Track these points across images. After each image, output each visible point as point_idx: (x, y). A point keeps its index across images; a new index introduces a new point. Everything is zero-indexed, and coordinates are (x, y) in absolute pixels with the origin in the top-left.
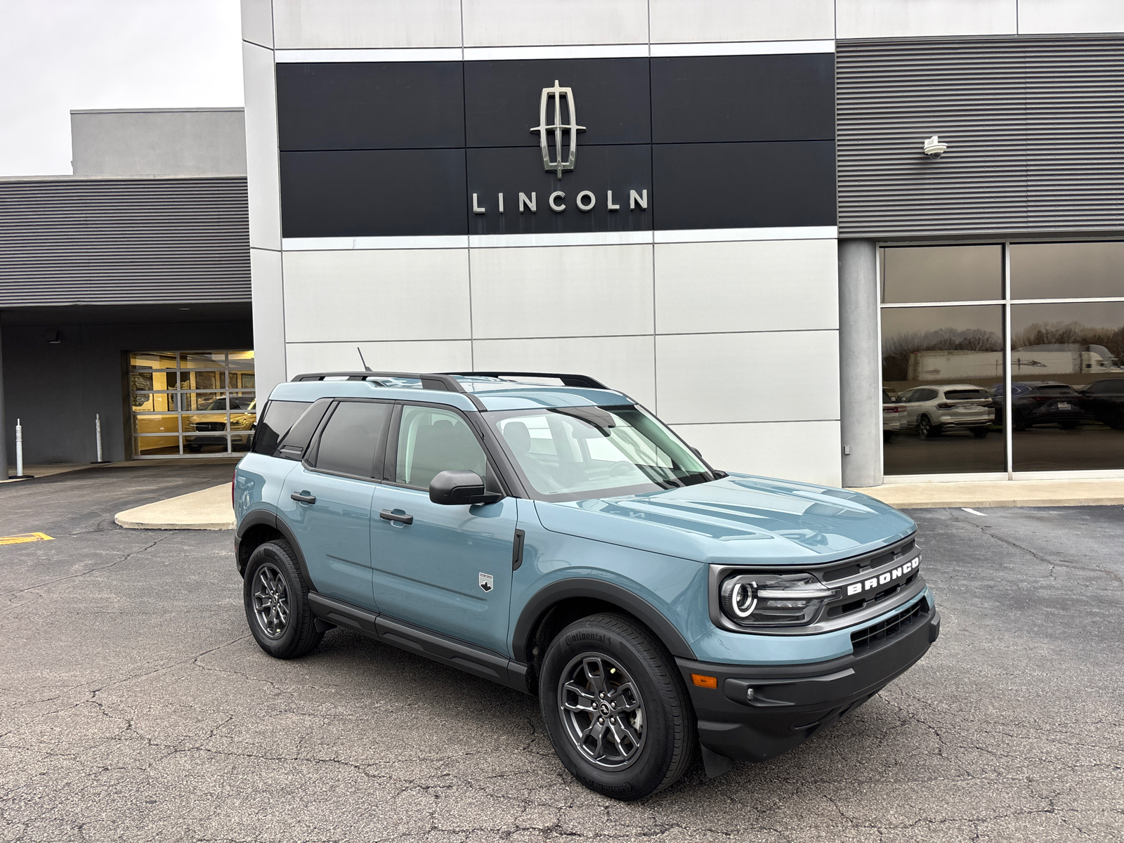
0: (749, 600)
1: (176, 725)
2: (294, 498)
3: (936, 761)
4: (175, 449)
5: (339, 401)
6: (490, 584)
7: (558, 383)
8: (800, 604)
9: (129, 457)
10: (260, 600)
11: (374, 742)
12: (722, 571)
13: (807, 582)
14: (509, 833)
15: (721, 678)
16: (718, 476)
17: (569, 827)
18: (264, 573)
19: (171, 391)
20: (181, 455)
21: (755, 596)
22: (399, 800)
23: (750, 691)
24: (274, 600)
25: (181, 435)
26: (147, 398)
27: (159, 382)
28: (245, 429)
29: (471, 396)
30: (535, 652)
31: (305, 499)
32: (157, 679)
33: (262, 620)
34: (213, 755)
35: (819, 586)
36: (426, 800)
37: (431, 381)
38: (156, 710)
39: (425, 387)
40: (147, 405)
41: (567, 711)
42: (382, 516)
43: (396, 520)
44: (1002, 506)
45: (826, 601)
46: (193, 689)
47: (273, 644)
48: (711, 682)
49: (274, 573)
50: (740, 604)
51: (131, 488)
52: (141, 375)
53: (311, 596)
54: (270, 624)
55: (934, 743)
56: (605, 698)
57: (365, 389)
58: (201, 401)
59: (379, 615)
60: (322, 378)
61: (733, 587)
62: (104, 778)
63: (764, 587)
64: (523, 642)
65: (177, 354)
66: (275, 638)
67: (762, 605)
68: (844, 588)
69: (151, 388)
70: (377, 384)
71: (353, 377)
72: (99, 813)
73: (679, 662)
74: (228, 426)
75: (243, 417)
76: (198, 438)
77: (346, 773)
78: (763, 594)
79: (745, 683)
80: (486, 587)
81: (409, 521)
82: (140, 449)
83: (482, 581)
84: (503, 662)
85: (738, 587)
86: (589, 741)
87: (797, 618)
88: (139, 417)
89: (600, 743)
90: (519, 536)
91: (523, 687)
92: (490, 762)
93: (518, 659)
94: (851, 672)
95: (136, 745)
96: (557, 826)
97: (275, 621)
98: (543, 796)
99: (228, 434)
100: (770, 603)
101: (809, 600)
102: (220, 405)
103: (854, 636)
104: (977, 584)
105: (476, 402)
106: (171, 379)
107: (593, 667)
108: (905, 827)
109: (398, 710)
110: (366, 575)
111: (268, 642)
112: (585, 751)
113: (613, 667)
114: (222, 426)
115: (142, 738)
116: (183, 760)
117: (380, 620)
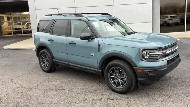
0: (147, 55)
1: (30, 85)
2: (49, 40)
3: (178, 84)
4: (11, 34)
5: (56, 20)
6: (93, 55)
7: (101, 15)
8: (157, 55)
9: (1, 36)
10: (42, 61)
11: (70, 86)
12: (143, 50)
13: (159, 51)
14: (100, 100)
15: (142, 70)
16: (135, 33)
17: (111, 98)
18: (43, 56)
19: (9, 21)
20: (13, 35)
21: (148, 54)
22: (78, 95)
23: (148, 72)
24: (45, 61)
25: (12, 31)
26: (3, 23)
27: (6, 19)
28: (25, 29)
29: (86, 18)
30: (103, 67)
31: (51, 40)
32: (23, 77)
33: (43, 65)
34: (39, 90)
35: (161, 52)
36: (83, 95)
37: (76, 15)
38: (25, 82)
39: (75, 16)
40: (4, 25)
41: (110, 77)
42: (69, 43)
43: (72, 44)
44: (184, 38)
45: (162, 55)
46: (31, 78)
47: (46, 70)
48: (141, 71)
49: (45, 56)
50: (146, 56)
51: (4, 42)
52: (2, 18)
53: (54, 60)
54: (45, 66)
55: (177, 81)
56: (118, 75)
57: (62, 17)
58: (15, 23)
59: (69, 62)
60: (51, 15)
61: (145, 52)
62: (19, 94)
63: (150, 52)
64: (101, 66)
65: (9, 13)
66: (46, 69)
67: (150, 56)
68: (166, 52)
69: (4, 21)
70: (64, 16)
71: (58, 15)
72: (21, 100)
73: (134, 67)
74: (22, 29)
75: (25, 26)
76: (16, 31)
77: (66, 91)
78: (150, 54)
79: (147, 71)
80: (92, 56)
81: (75, 44)
82: (3, 34)
83: (92, 55)
84: (96, 70)
85: (146, 52)
86: (114, 83)
87: (157, 58)
88: (3, 27)
89: (116, 83)
90: (99, 45)
91: (101, 74)
92: (93, 88)
93: (99, 69)
94: (167, 68)
95: (24, 88)
96: (109, 98)
97: (46, 65)
98: (105, 93)
99: (22, 30)
100: (151, 56)
101: (159, 55)
102: (20, 24)
103: (167, 61)
104: (181, 53)
105: (87, 19)
106: (8, 19)
107: (116, 69)
108: (174, 95)
109: (73, 80)
110: (66, 55)
111: (45, 69)
112: (114, 85)
113: (121, 70)
114: (20, 29)
115: (24, 87)
116: (34, 91)
117: (69, 64)
